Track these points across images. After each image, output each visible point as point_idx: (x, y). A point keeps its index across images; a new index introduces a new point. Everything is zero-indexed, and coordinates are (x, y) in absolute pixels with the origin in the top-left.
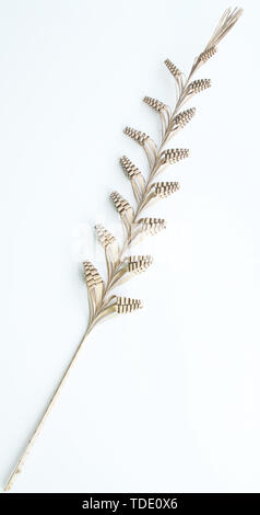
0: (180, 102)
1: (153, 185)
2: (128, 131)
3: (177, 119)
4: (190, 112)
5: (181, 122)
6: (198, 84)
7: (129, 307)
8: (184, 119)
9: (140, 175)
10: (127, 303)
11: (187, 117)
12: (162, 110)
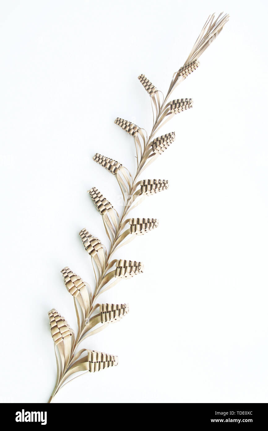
0: (156, 125)
1: (128, 221)
2: (98, 158)
3: (154, 144)
5: (158, 148)
6: (177, 105)
7: (102, 364)
8: (162, 145)
9: (112, 210)
10: (100, 360)
11: (165, 143)
12: (136, 134)
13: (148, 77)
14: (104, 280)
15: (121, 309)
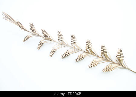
0: (39, 35)
1: (72, 45)
2: (51, 56)
4: (43, 31)
5: (47, 35)
6: (32, 29)
7: (121, 54)
8: (46, 34)
9: (69, 51)
10: (120, 55)
11: (45, 32)
12: (42, 43)
13: (23, 39)
14: (93, 53)
15: (103, 47)
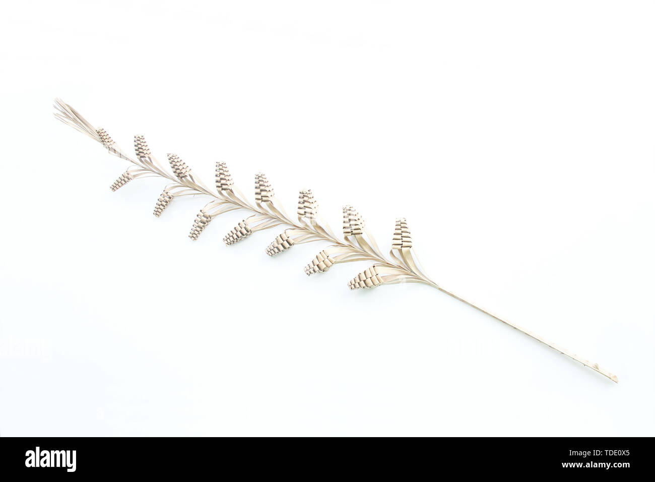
0: (161, 174)
1: (259, 205)
2: (194, 236)
3: (180, 175)
4: (173, 161)
5: (183, 171)
6: (140, 150)
7: (404, 234)
8: (181, 168)
9: (247, 222)
10: (399, 237)
11: (178, 164)
12: (170, 194)
13: (112, 182)
14: (320, 231)
15: (348, 212)
